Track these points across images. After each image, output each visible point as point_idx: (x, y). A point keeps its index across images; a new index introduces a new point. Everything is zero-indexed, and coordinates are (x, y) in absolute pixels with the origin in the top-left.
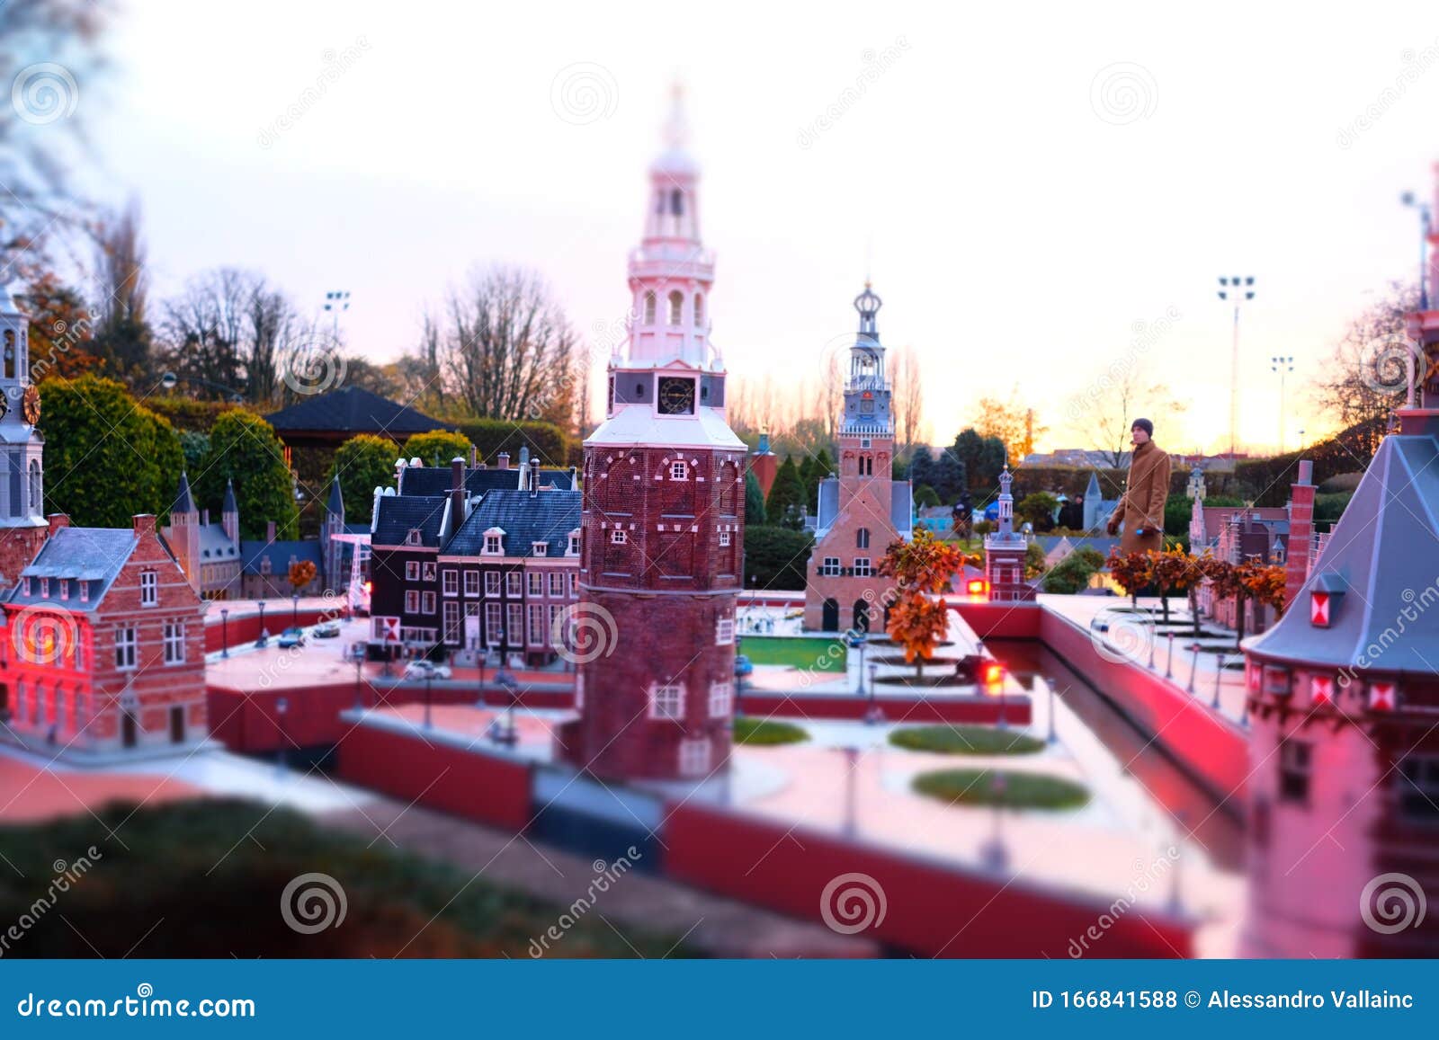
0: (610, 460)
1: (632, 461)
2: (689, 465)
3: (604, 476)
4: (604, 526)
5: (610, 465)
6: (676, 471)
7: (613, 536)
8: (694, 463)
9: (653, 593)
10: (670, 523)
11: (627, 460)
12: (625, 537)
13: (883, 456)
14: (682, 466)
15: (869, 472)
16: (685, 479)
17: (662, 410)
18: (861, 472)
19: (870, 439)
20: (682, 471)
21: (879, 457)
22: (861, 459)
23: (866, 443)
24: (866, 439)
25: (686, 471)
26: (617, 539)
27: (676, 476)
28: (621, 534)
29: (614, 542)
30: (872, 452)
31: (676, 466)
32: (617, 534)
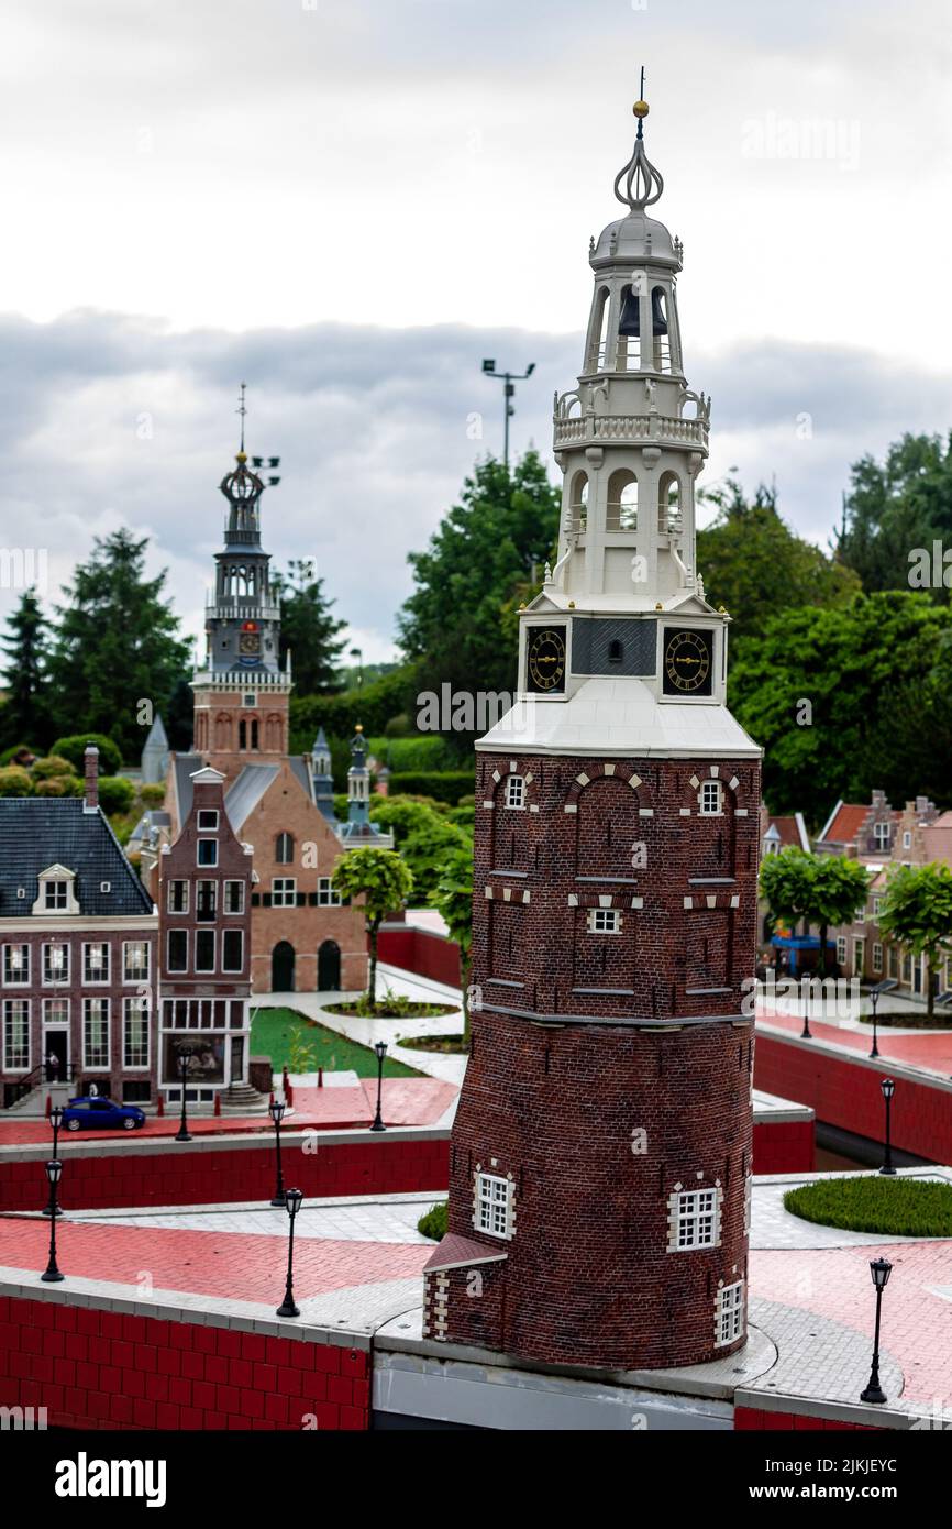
0: (583, 779)
1: (635, 781)
2: (726, 785)
3: (571, 808)
4: (573, 901)
5: (583, 789)
6: (707, 798)
7: (592, 920)
8: (734, 783)
9: (672, 1023)
10: (699, 893)
11: (620, 779)
12: (617, 921)
13: (274, 719)
14: (714, 788)
15: (255, 745)
16: (719, 813)
17: (669, 688)
18: (243, 745)
19: (256, 694)
20: (715, 798)
21: (269, 721)
22: (242, 726)
23: (250, 700)
24: (250, 693)
25: (721, 797)
26: (600, 926)
27: (707, 808)
28: (611, 916)
29: (594, 930)
30: (260, 713)
31: (707, 789)
32: (600, 916)
